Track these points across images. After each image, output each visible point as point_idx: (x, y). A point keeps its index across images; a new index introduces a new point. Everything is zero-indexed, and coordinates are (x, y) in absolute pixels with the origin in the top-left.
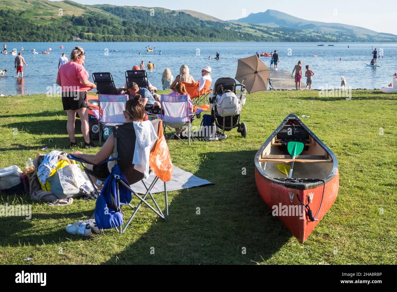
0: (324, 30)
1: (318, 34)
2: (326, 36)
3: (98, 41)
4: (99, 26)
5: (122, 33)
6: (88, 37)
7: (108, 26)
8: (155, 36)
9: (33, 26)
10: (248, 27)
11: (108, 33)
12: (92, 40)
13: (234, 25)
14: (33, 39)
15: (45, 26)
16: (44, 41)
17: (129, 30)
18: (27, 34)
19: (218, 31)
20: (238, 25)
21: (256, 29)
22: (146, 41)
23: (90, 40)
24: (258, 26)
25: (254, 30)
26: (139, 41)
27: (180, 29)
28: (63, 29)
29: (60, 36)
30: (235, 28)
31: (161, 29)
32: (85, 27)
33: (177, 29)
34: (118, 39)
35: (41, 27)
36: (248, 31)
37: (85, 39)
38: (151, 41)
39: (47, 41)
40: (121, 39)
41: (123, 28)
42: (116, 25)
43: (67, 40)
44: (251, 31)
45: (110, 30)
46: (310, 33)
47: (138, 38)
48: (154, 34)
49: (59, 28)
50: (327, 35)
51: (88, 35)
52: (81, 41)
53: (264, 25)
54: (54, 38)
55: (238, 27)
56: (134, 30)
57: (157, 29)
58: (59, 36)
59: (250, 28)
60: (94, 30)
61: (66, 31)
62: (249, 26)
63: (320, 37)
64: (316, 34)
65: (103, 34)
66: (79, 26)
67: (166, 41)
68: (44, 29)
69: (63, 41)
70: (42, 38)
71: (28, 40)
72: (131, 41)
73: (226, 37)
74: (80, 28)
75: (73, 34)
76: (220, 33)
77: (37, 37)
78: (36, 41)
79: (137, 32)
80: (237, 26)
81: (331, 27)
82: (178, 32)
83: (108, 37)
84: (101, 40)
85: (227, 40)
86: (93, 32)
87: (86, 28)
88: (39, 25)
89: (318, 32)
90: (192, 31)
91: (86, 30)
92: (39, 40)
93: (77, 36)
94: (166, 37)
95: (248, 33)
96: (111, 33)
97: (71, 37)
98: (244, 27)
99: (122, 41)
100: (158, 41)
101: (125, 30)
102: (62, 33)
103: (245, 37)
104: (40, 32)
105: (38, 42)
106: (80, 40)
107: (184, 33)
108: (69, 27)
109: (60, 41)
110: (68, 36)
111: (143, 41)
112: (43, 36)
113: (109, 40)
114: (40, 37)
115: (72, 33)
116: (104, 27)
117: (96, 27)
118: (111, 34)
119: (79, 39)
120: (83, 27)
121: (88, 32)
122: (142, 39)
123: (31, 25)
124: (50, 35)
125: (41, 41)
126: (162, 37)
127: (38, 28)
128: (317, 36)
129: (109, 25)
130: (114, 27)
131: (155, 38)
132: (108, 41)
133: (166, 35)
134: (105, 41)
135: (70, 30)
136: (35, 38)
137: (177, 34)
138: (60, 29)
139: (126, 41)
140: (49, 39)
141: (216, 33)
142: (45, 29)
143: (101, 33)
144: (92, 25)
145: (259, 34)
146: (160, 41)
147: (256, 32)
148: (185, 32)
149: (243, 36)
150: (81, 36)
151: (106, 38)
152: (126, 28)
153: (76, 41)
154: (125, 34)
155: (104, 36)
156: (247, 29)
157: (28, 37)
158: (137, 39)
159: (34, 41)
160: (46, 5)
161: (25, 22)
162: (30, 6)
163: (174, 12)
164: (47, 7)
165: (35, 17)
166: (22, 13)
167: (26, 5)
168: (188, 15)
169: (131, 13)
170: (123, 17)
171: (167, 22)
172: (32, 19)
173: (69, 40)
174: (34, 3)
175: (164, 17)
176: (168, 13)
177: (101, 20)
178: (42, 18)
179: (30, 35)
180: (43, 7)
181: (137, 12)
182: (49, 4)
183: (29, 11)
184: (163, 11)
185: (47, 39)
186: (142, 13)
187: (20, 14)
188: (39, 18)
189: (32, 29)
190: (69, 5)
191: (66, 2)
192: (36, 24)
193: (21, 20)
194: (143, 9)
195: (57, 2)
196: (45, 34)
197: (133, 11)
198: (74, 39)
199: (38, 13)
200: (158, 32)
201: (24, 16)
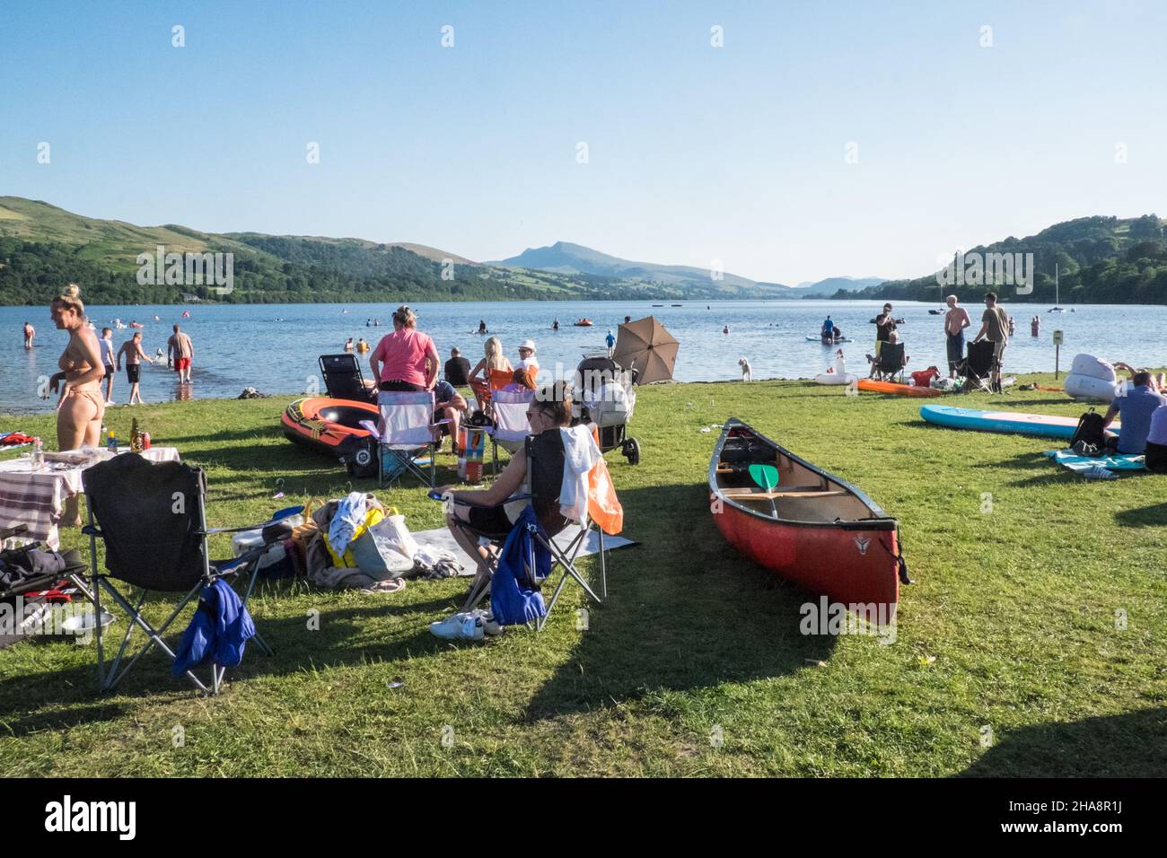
0: (660, 279)
1: (650, 286)
2: (664, 289)
3: (234, 303)
5: (282, 288)
6: (216, 296)
7: (254, 274)
8: (347, 293)
9: (102, 274)
10: (522, 274)
11: (254, 286)
12: (224, 300)
13: (496, 271)
14: (103, 300)
15: (128, 274)
16: (125, 304)
17: (297, 281)
18: (90, 289)
19: (466, 283)
20: (504, 270)
21: (538, 278)
22: (330, 302)
23: (219, 302)
24: (541, 272)
25: (535, 280)
26: (316, 301)
27: (395, 279)
29: (158, 293)
30: (499, 275)
31: (358, 279)
33: (389, 279)
34: (274, 298)
35: (119, 275)
36: (522, 281)
37: (210, 298)
38: (339, 302)
39: (131, 304)
40: (281, 299)
41: (285, 277)
42: (271, 272)
43: (172, 300)
44: (529, 282)
45: (258, 282)
46: (635, 285)
47: (314, 296)
48: (344, 288)
50: (666, 287)
51: (214, 291)
52: (200, 303)
53: (552, 270)
54: (146, 298)
55: (504, 274)
56: (305, 280)
57: (351, 278)
58: (155, 293)
59: (527, 275)
62: (524, 272)
63: (653, 290)
64: (647, 286)
65: (244, 290)
67: (369, 302)
68: (124, 280)
69: (165, 303)
70: (121, 298)
71: (92, 301)
72: (300, 301)
73: (482, 292)
75: (185, 291)
76: (470, 284)
77: (110, 296)
78: (108, 304)
79: (312, 284)
80: (502, 273)
81: (671, 273)
82: (392, 285)
83: (257, 295)
85: (485, 298)
88: (115, 273)
89: (649, 283)
90: (418, 283)
92: (114, 301)
93: (192, 293)
94: (369, 293)
95: (522, 286)
96: (262, 286)
97: (180, 295)
98: (516, 274)
99: (282, 301)
100: (354, 301)
101: (288, 282)
103: (517, 292)
104: (118, 285)
105: (114, 304)
106: (199, 300)
107: (402, 285)
109: (158, 303)
110: (175, 294)
111: (324, 302)
112: (124, 295)
113: (257, 300)
114: (118, 296)
115: (182, 287)
116: (247, 276)
118: (261, 289)
119: (196, 298)
122: (322, 297)
123: (99, 272)
124: (138, 290)
125: (119, 304)
126: (360, 294)
127: (113, 279)
128: (648, 289)
129: (257, 272)
130: (266, 276)
131: (347, 296)
132: (255, 302)
133: (368, 290)
134: (248, 302)
136: (107, 297)
137: (390, 288)
139: (291, 301)
140: (135, 299)
141: (463, 286)
142: (127, 280)
143: (241, 287)
145: (543, 286)
146: (358, 302)
147: (537, 283)
148: (405, 284)
149: (513, 290)
150: (201, 293)
151: (250, 296)
152: (290, 278)
153: (192, 302)
154: (288, 289)
155: (246, 292)
156: (521, 278)
158: (312, 299)
159: (104, 304)
160: (129, 233)
161: (86, 267)
162: (95, 235)
163: (382, 247)
164: (132, 238)
165: (106, 256)
166: (79, 249)
167: (89, 233)
168: (411, 253)
169: (300, 248)
170: (283, 257)
171: (371, 266)
172: (101, 260)
173: (176, 301)
174: (104, 230)
175: (363, 257)
176: (371, 249)
177: (241, 262)
178: (120, 260)
179: (96, 292)
180: (122, 237)
181: (311, 248)
182: (136, 233)
183: (93, 246)
184: (362, 244)
185: (132, 298)
186: (320, 249)
187: (76, 251)
188: (114, 258)
189: (101, 280)
190: (176, 234)
191: (170, 228)
192: (109, 271)
193: (77, 263)
194: (323, 241)
195: (152, 228)
196: (125, 290)
197: (303, 246)
198: (187, 299)
199: (113, 248)
200: (352, 284)
201: (85, 256)
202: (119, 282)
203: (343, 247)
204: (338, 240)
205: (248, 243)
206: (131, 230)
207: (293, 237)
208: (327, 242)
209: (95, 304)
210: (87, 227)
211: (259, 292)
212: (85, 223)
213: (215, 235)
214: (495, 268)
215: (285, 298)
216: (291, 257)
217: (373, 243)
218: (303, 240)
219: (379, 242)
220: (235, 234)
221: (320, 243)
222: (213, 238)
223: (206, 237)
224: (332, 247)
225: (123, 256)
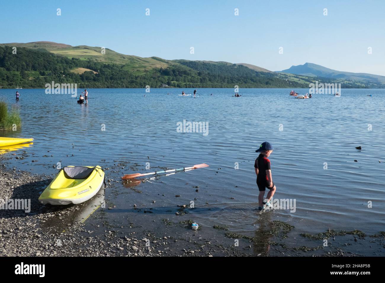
0: (354, 79)
1: (350, 82)
2: (356, 84)
3: (181, 88)
4: (181, 76)
5: (198, 82)
6: (174, 85)
7: (187, 76)
8: (225, 84)
10: (293, 76)
11: (188, 81)
12: (177, 87)
13: (281, 75)
14: (133, 86)
15: (141, 76)
16: (141, 88)
17: (204, 79)
18: (129, 82)
19: (272, 80)
20: (285, 75)
21: (299, 78)
22: (218, 88)
23: (175, 87)
24: (301, 76)
25: (298, 79)
26: (213, 87)
27: (243, 78)
28: (154, 78)
29: (153, 83)
30: (283, 77)
31: (228, 79)
32: (170, 77)
33: (240, 78)
34: (196, 86)
35: (138, 76)
36: (293, 80)
37: (172, 86)
38: (222, 88)
39: (143, 88)
40: (199, 86)
41: (199, 77)
42: (193, 75)
43: (158, 86)
44: (296, 80)
45: (189, 79)
46: (343, 81)
47: (212, 85)
48: (223, 82)
49: (152, 77)
50: (357, 82)
51: (174, 83)
52: (169, 88)
53: (305, 75)
55: (285, 77)
56: (207, 79)
57: (225, 78)
59: (295, 77)
60: (178, 79)
61: (157, 80)
62: (294, 75)
63: (351, 84)
64: (348, 82)
65: (184, 82)
66: (166, 76)
69: (156, 87)
71: (129, 87)
72: (206, 87)
73: (278, 84)
74: (166, 77)
75: (163, 83)
77: (136, 85)
78: (135, 88)
79: (210, 80)
80: (284, 76)
81: (358, 76)
82: (241, 80)
83: (189, 84)
84: (184, 87)
85: (279, 87)
86: (177, 81)
87: (171, 78)
89: (349, 81)
90: (252, 80)
91: (171, 79)
93: (165, 83)
95: (294, 82)
96: (190, 81)
97: (161, 84)
98: (290, 76)
100: (228, 88)
101: (201, 79)
102: (154, 81)
103: (293, 84)
105: (137, 88)
106: (168, 86)
107: (246, 81)
108: (159, 77)
109: (153, 88)
110: (159, 84)
111: (216, 88)
112: (141, 84)
114: (139, 85)
115: (161, 81)
116: (185, 77)
117: (179, 77)
118: (191, 82)
119: (167, 86)
120: (169, 76)
121: (173, 80)
122: (215, 86)
123: (131, 75)
124: (146, 82)
125: (139, 88)
126: (230, 84)
127: (136, 78)
128: (349, 83)
129: (188, 74)
130: (192, 77)
131: (225, 85)
132: (189, 87)
133: (233, 82)
134: (186, 87)
135: (160, 79)
136: (135, 85)
137: (241, 82)
138: (152, 78)
139: (203, 87)
141: (270, 82)
142: (142, 78)
143: (183, 81)
144: (175, 76)
145: (302, 82)
146: (229, 88)
147: (299, 80)
148: (246, 80)
149: (291, 83)
150: (169, 84)
151: (187, 85)
152: (201, 78)
153: (165, 87)
154: (201, 82)
156: (292, 78)
157: (129, 85)
158: (211, 86)
159: (134, 88)
160: (139, 60)
161: (126, 73)
162: (127, 61)
163: (235, 65)
164: (140, 62)
165: (132, 69)
166: (123, 66)
167: (125, 60)
168: (246, 67)
169: (202, 66)
170: (196, 69)
171: (230, 73)
172: (131, 71)
173: (160, 87)
174: (130, 59)
175: (227, 69)
176: (230, 66)
177: (182, 71)
178: (138, 70)
179: (131, 83)
180: (136, 62)
181: (207, 66)
182: (141, 60)
183: (128, 65)
184: (227, 64)
185: (144, 86)
186: (210, 66)
187: (122, 67)
188: (136, 70)
189: (132, 78)
190: (155, 60)
191: (153, 58)
192: (135, 75)
193: (123, 72)
194: (211, 63)
195: (147, 58)
196: (142, 82)
197: (203, 65)
198: (163, 86)
199: (135, 66)
200: (226, 80)
201: (125, 69)
202: (139, 79)
203: (219, 65)
204: (217, 62)
205: (182, 64)
206: (140, 59)
207: (199, 61)
208: (212, 63)
209: (130, 88)
210: (124, 58)
211: (191, 83)
212: (123, 57)
213: (170, 61)
214: (281, 74)
215: (201, 86)
216: (198, 69)
217: (231, 64)
218: (203, 62)
219: (233, 63)
220: (176, 60)
221: (210, 63)
222: (169, 62)
223: (167, 61)
224: (214, 65)
225: (139, 69)
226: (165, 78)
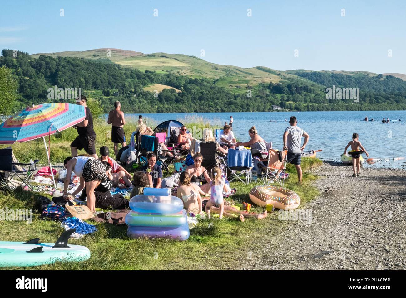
3: (301, 111)
4: (300, 94)
5: (326, 102)
6: (290, 107)
7: (310, 94)
8: (366, 104)
9: (230, 95)
11: (311, 101)
12: (295, 109)
14: (232, 109)
15: (243, 94)
16: (243, 111)
18: (226, 103)
22: (356, 110)
23: (292, 110)
26: (347, 110)
27: (393, 96)
28: (261, 98)
29: (260, 105)
31: (370, 96)
32: (284, 95)
33: (389, 96)
34: (323, 108)
35: (238, 96)
37: (287, 108)
38: (361, 110)
39: (246, 111)
40: (327, 108)
42: (318, 92)
43: (267, 109)
45: (312, 98)
47: (346, 106)
48: (363, 102)
49: (258, 96)
51: (290, 104)
52: (282, 111)
54: (253, 108)
58: (258, 105)
60: (295, 98)
61: (265, 100)
66: (277, 95)
67: (379, 110)
68: (241, 98)
69: (263, 111)
70: (241, 108)
71: (226, 110)
72: (338, 110)
74: (279, 96)
75: (273, 104)
77: (235, 107)
78: (235, 112)
82: (391, 99)
83: (313, 106)
84: (304, 110)
86: (294, 101)
87: (286, 97)
88: (237, 93)
91: (286, 98)
92: (237, 110)
93: (277, 105)
94: (379, 105)
96: (314, 101)
97: (272, 106)
99: (328, 110)
100: (370, 110)
102: (261, 102)
106: (281, 109)
107: (398, 100)
108: (267, 96)
109: (260, 111)
110: (269, 106)
111: (352, 110)
112: (242, 106)
113: (313, 110)
114: (239, 107)
115: (271, 102)
116: (305, 95)
117: (296, 95)
118: (314, 103)
119: (280, 108)
120: (282, 95)
121: (288, 100)
122: (351, 107)
123: (228, 94)
124: (249, 104)
125: (240, 112)
126: (374, 105)
127: (236, 97)
129: (310, 92)
130: (317, 95)
131: (366, 106)
132: (312, 110)
133: (378, 102)
134: (308, 110)
135: (269, 98)
137: (391, 101)
138: (259, 98)
139: (332, 110)
140: (248, 109)
142: (243, 97)
143: (303, 101)
144: (292, 93)
146: (372, 110)
150: (282, 105)
151: (310, 107)
153: (277, 110)
154: (330, 102)
155: (306, 104)
157: (226, 107)
158: (345, 108)
159: (232, 111)
160: (238, 72)
161: (221, 91)
162: (222, 74)
163: (380, 76)
164: (240, 74)
165: (230, 85)
166: (216, 81)
167: (218, 73)
168: (398, 79)
169: (331, 78)
170: (321, 84)
171: (373, 88)
172: (227, 87)
173: (269, 110)
174: (225, 70)
175: (369, 83)
176: (373, 77)
177: (301, 87)
178: (237, 87)
179: (229, 105)
180: (235, 74)
181: (337, 78)
182: (241, 71)
183: (223, 80)
184: (368, 75)
185: (246, 108)
186: (343, 78)
187: (214, 83)
188: (234, 86)
189: (230, 98)
190: (262, 72)
191: (259, 68)
192: (233, 93)
193: (216, 89)
194: (344, 74)
195: (250, 68)
196: (244, 103)
197: (332, 77)
198: (275, 108)
199: (233, 81)
200: (368, 99)
201: (220, 85)
202: (239, 100)
203: (356, 77)
204: (353, 73)
205: (300, 75)
206: (239, 70)
207: (326, 72)
208: (346, 74)
209: (228, 111)
210: (217, 69)
211: (315, 104)
212: (216, 68)
213: (283, 72)
215: (330, 108)
216: (325, 84)
217: (375, 74)
218: (332, 73)
219: (378, 73)
220: (293, 71)
221: (342, 74)
222: (282, 74)
223: (279, 73)
224: (349, 77)
225: (238, 85)
226: (277, 97)
